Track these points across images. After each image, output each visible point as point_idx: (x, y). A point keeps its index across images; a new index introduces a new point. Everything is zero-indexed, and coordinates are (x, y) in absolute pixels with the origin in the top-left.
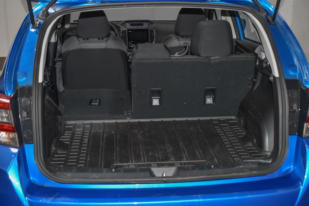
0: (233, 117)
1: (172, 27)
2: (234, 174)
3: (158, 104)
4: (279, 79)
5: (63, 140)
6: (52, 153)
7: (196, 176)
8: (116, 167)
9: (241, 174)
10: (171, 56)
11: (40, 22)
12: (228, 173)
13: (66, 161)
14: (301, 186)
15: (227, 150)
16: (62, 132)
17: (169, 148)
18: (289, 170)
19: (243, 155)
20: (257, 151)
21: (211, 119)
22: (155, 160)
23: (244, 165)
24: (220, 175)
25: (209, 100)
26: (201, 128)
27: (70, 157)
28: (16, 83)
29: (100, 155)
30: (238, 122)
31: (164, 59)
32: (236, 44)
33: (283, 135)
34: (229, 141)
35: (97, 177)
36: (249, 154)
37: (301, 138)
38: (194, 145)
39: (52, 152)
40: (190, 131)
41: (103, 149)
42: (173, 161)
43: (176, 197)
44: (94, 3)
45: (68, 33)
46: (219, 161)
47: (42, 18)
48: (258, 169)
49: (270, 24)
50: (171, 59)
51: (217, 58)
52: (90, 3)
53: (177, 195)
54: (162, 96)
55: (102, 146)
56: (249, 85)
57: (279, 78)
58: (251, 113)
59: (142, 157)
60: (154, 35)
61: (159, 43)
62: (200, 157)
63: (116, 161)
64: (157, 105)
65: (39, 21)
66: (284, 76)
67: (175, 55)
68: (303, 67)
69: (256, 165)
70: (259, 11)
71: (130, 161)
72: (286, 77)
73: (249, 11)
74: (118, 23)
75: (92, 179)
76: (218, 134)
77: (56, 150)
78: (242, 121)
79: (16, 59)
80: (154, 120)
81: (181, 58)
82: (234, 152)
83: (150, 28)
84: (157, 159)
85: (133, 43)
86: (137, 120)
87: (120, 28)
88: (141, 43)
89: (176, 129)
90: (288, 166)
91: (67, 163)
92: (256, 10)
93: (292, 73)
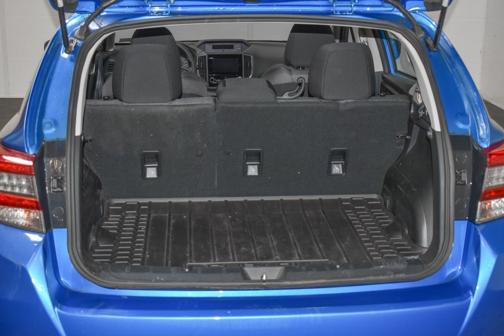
0: (375, 196)
1: (281, 52)
2: (371, 278)
3: (257, 174)
4: (440, 134)
5: (107, 228)
6: (90, 246)
7: (312, 280)
8: (191, 268)
9: (381, 277)
10: (278, 97)
11: (77, 43)
12: (362, 277)
13: (113, 259)
14: (472, 297)
15: (363, 246)
16: (104, 216)
17: (272, 242)
18: (454, 273)
19: (387, 253)
20: (410, 247)
21: (340, 199)
22: (250, 258)
23: (386, 264)
24: (348, 278)
25: (337, 169)
26: (324, 212)
27: (119, 252)
28: (40, 135)
29: (166, 251)
30: (383, 203)
31: (267, 103)
32: (383, 80)
33: (446, 220)
34: (366, 232)
35: (163, 279)
36: (396, 252)
37: (473, 224)
38: (312, 237)
39: (91, 244)
40: (305, 216)
41: (170, 242)
42: (277, 260)
43: (281, 310)
44: (159, 15)
45: (111, 60)
46: (349, 261)
47: (79, 37)
48: (407, 271)
49: (430, 50)
50: (277, 102)
51: (348, 103)
52: (153, 15)
53: (283, 307)
54: (262, 160)
55: (168, 236)
56: (399, 145)
57: (441, 132)
58: (401, 189)
59: (231, 254)
60: (252, 64)
61: (259, 77)
62: (320, 255)
63: (191, 258)
64: (254, 174)
65: (75, 43)
66: (448, 130)
67: (284, 96)
68: (478, 117)
69: (405, 265)
70: (413, 30)
71: (212, 259)
72: (451, 131)
73: (398, 30)
74: (193, 44)
75: (155, 282)
76: (350, 221)
77: (97, 242)
78: (388, 202)
79: (41, 99)
80: (249, 199)
81: (292, 101)
82: (374, 248)
83: (244, 53)
84: (253, 257)
85: (216, 77)
86: (222, 199)
87: (196, 52)
88: (231, 77)
89: (283, 212)
90: (454, 267)
91: (114, 261)
92: (408, 29)
93: (461, 126)
